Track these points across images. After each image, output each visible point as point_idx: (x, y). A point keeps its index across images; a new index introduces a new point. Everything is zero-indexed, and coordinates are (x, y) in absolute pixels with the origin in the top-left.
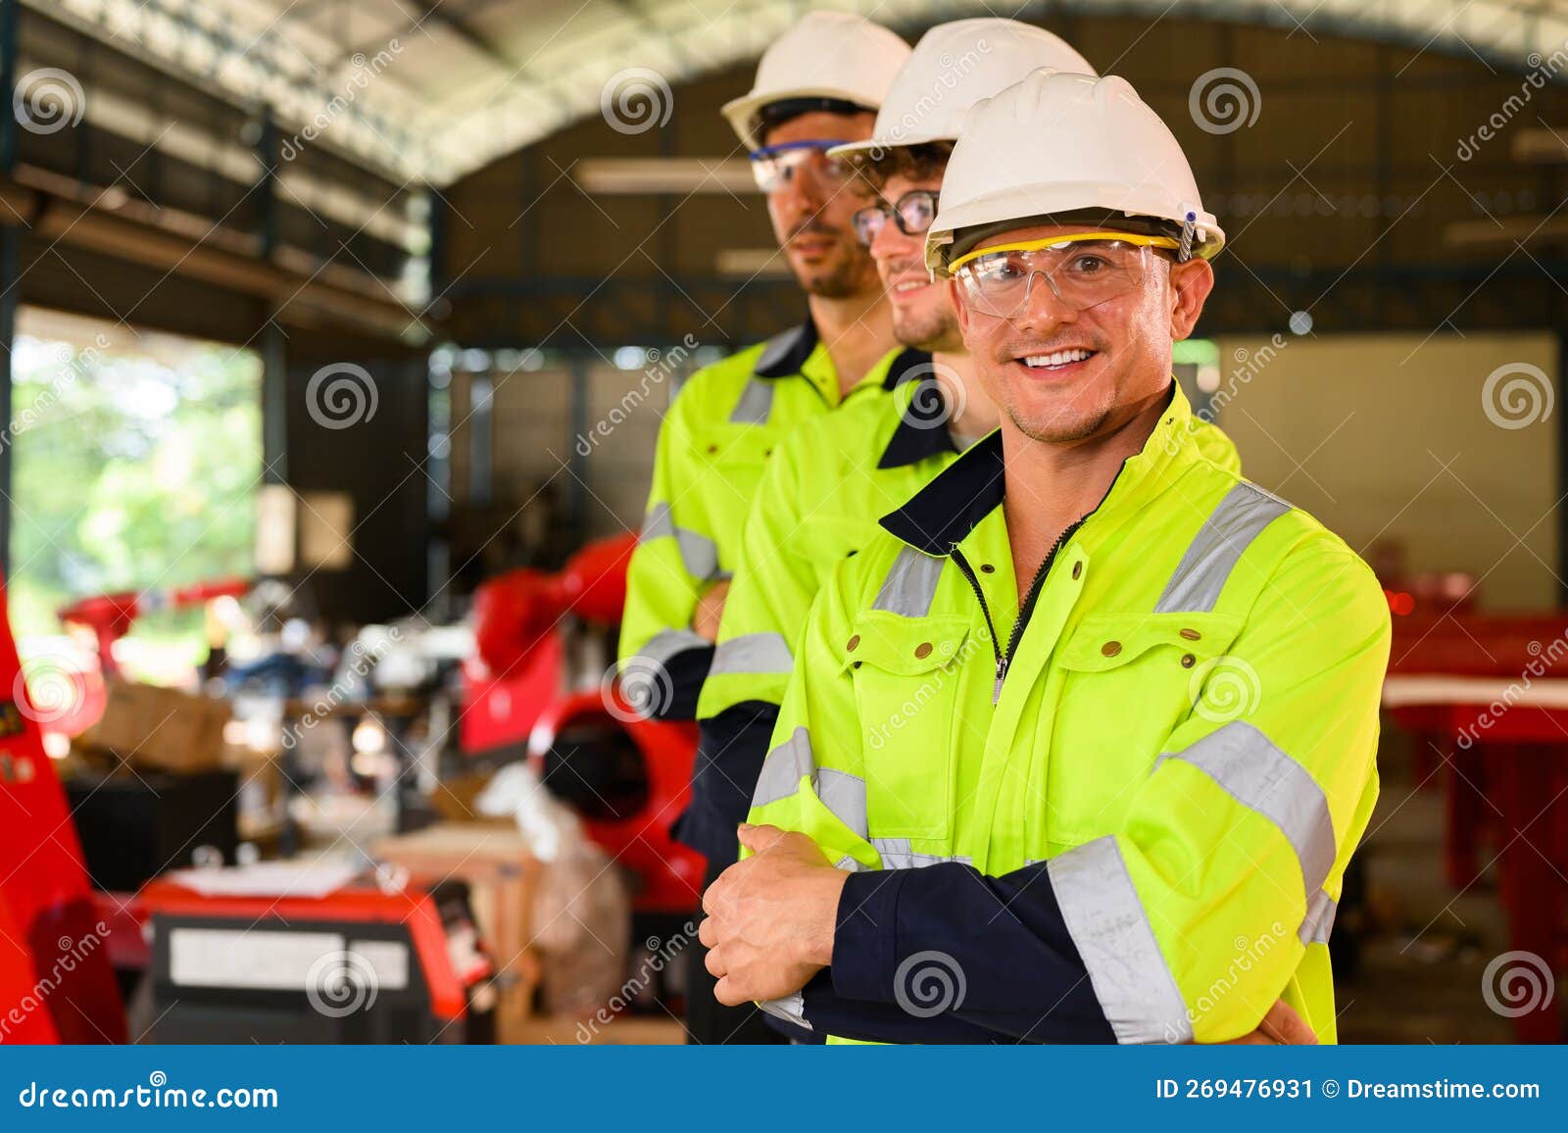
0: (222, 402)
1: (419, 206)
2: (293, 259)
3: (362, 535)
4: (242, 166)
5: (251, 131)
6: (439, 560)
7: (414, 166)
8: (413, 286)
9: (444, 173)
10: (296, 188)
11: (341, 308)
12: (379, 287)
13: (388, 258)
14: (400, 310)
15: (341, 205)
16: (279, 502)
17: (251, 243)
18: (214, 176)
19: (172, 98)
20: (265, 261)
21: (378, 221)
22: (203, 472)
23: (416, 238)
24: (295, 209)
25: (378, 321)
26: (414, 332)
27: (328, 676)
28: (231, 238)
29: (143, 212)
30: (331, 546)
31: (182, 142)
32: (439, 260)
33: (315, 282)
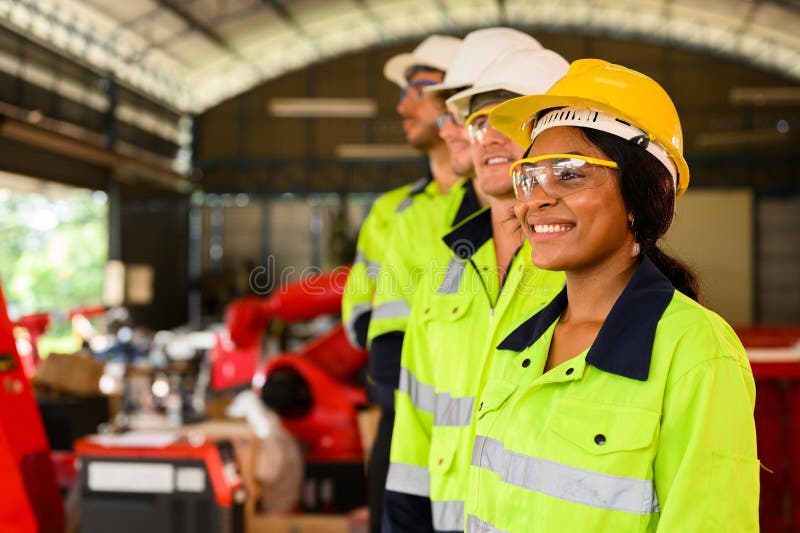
0: (83, 221)
1: (186, 122)
2: (124, 148)
3: (157, 285)
4: (98, 101)
5: (103, 83)
6: (195, 301)
7: (183, 103)
8: (182, 163)
9: (199, 107)
10: (126, 113)
11: (147, 174)
12: (163, 162)
13: (170, 148)
14: (176, 175)
15: (147, 121)
16: (116, 270)
17: (102, 140)
18: (85, 107)
19: (65, 67)
20: (110, 149)
21: (165, 130)
22: (73, 257)
23: (184, 137)
24: (124, 124)
25: (165, 180)
26: (182, 186)
27: (146, 353)
28: (94, 138)
29: (50, 124)
30: (142, 292)
31: (70, 89)
32: (196, 147)
33: (134, 160)
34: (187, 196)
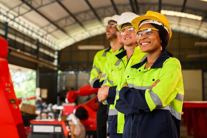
1: (56, 53)
2: (41, 59)
3: (49, 94)
4: (35, 47)
5: (35, 43)
6: (58, 98)
7: (56, 48)
8: (55, 63)
9: (60, 49)
10: (41, 50)
11: (46, 65)
12: (51, 63)
13: (52, 59)
14: (54, 66)
15: (47, 52)
16: (38, 90)
17: (35, 57)
18: (31, 48)
19: (26, 38)
20: (37, 59)
21: (51, 55)
23: (56, 57)
24: (41, 52)
25: (51, 67)
26: (56, 69)
28: (33, 56)
29: (22, 52)
30: (45, 96)
31: (27, 44)
32: (59, 59)
33: (44, 62)
34: (57, 71)
